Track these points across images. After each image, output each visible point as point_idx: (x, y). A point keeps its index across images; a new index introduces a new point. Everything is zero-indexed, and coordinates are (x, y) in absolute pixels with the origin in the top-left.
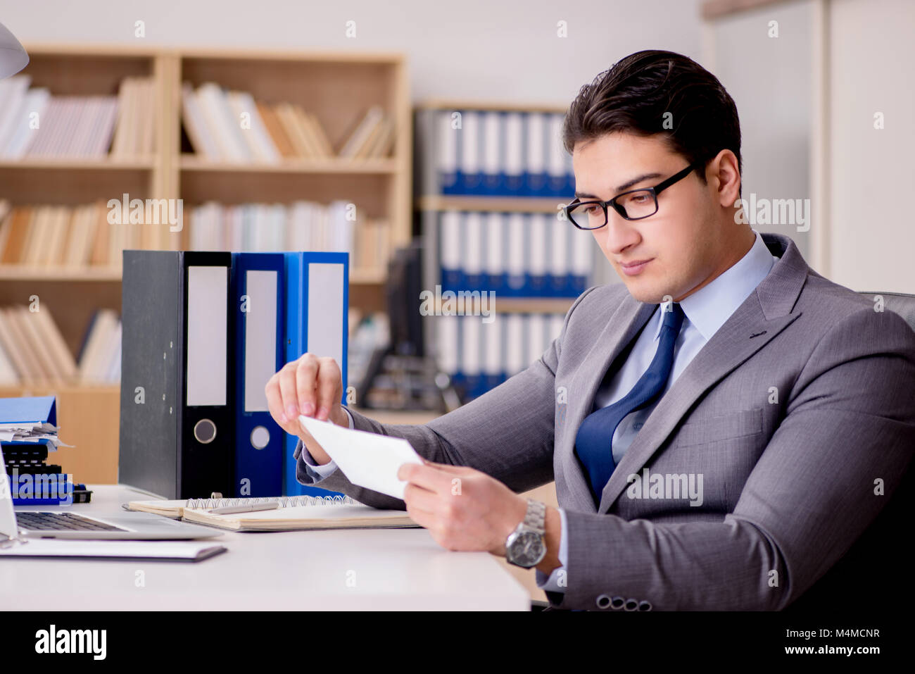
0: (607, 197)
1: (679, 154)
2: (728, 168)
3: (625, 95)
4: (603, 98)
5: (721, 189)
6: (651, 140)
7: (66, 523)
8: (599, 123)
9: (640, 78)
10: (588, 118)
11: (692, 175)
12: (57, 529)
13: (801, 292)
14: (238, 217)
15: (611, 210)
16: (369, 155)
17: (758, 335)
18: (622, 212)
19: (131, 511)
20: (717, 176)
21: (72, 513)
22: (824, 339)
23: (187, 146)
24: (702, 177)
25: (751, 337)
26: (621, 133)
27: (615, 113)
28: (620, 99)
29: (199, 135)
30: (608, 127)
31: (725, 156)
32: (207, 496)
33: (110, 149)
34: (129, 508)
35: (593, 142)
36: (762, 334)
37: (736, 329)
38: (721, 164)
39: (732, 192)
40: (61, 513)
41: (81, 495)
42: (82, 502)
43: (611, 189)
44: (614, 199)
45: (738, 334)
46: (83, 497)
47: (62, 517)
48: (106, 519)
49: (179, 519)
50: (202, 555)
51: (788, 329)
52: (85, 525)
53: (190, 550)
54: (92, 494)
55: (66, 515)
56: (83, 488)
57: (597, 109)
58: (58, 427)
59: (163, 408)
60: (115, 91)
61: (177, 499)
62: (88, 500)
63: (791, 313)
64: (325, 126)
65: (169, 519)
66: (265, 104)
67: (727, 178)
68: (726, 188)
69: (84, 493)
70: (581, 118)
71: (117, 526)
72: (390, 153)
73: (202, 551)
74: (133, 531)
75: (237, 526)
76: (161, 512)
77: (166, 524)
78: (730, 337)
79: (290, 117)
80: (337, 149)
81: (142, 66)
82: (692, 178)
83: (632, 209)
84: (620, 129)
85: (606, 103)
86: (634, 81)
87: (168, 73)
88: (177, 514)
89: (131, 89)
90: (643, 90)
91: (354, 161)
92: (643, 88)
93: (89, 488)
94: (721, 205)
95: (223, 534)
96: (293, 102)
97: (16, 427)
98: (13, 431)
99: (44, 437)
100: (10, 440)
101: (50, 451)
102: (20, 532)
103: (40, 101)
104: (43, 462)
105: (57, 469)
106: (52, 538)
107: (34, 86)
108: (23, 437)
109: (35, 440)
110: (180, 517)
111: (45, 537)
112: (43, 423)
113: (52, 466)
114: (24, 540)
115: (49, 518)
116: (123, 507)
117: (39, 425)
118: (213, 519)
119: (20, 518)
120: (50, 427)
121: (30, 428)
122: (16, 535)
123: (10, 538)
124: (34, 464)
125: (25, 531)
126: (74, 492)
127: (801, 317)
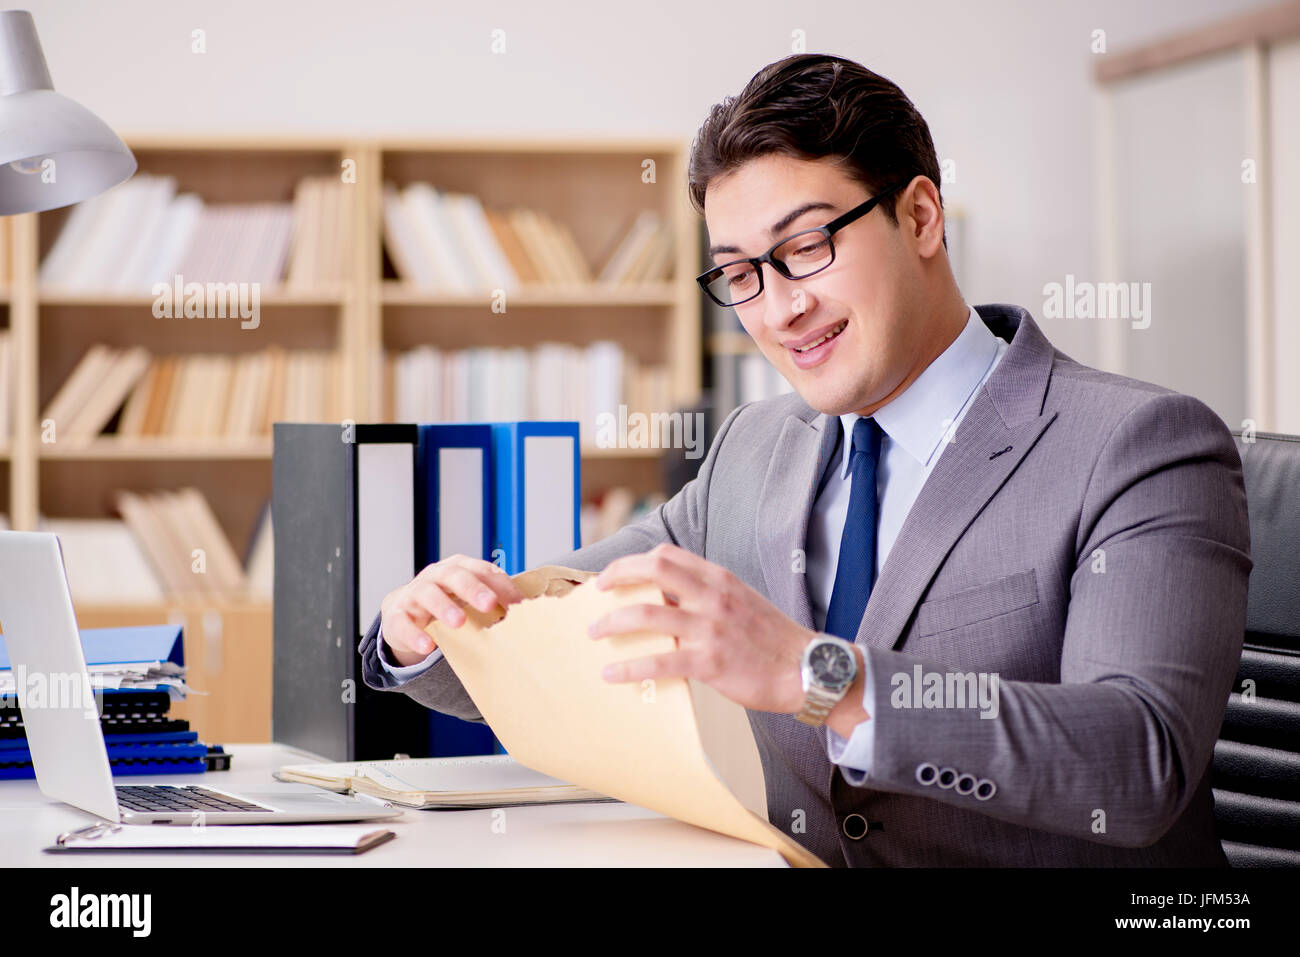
1: (858, 183)
2: (925, 201)
3: (778, 106)
5: (918, 232)
6: (817, 164)
7: (187, 801)
8: (741, 142)
9: (797, 85)
10: (726, 137)
11: (877, 211)
12: (176, 810)
13: (1049, 381)
14: (462, 366)
15: (767, 268)
16: (640, 279)
17: (1000, 454)
18: (782, 269)
19: (283, 781)
20: (911, 215)
21: (200, 786)
23: (389, 271)
24: (891, 213)
25: (991, 458)
26: (774, 154)
27: (765, 127)
28: (768, 111)
29: (406, 256)
31: (921, 185)
32: (391, 757)
33: (284, 275)
34: (281, 777)
35: (733, 173)
36: (1006, 450)
37: (966, 448)
38: (915, 196)
39: (933, 237)
40: (184, 786)
41: (218, 761)
42: (219, 770)
43: (763, 231)
44: (771, 253)
45: (971, 454)
46: (220, 763)
47: (185, 793)
48: (244, 794)
49: (345, 792)
50: (363, 843)
51: (1043, 438)
52: (214, 803)
53: (349, 837)
54: (232, 759)
55: (191, 789)
56: (219, 750)
57: (738, 125)
58: (186, 668)
59: (328, 639)
60: (288, 197)
61: (348, 760)
62: (226, 766)
63: (1041, 414)
64: (581, 241)
65: (332, 793)
66: (496, 209)
67: (924, 217)
68: (925, 230)
69: (221, 758)
70: (715, 138)
71: (258, 804)
72: (670, 275)
73: (363, 839)
74: (280, 811)
75: (421, 802)
76: (323, 784)
77: (326, 800)
78: (961, 461)
79: (532, 229)
80: (596, 270)
81: (325, 163)
82: (877, 215)
83: (796, 265)
84: (772, 151)
85: (750, 116)
86: (787, 90)
87: (357, 173)
88: (342, 786)
89: (313, 195)
90: (801, 102)
91: (621, 287)
92: (801, 99)
93: (228, 750)
94: (921, 257)
95: (403, 813)
96: (533, 206)
97: (124, 668)
98: (121, 674)
99: (163, 681)
100: (117, 688)
101: (174, 701)
102: (122, 815)
103: (188, 214)
104: (164, 716)
105: (183, 725)
106: (166, 822)
107: (181, 190)
108: (135, 681)
109: (151, 686)
110: (347, 790)
111: (156, 822)
112: (162, 662)
113: (177, 721)
114: (118, 826)
115: (167, 795)
116: (274, 776)
117: (157, 666)
118: (389, 792)
119: (123, 795)
120: (173, 667)
121: (143, 669)
122: (117, 819)
123: (98, 824)
124: (152, 719)
125: (129, 814)
126: (208, 755)
127: (1059, 418)
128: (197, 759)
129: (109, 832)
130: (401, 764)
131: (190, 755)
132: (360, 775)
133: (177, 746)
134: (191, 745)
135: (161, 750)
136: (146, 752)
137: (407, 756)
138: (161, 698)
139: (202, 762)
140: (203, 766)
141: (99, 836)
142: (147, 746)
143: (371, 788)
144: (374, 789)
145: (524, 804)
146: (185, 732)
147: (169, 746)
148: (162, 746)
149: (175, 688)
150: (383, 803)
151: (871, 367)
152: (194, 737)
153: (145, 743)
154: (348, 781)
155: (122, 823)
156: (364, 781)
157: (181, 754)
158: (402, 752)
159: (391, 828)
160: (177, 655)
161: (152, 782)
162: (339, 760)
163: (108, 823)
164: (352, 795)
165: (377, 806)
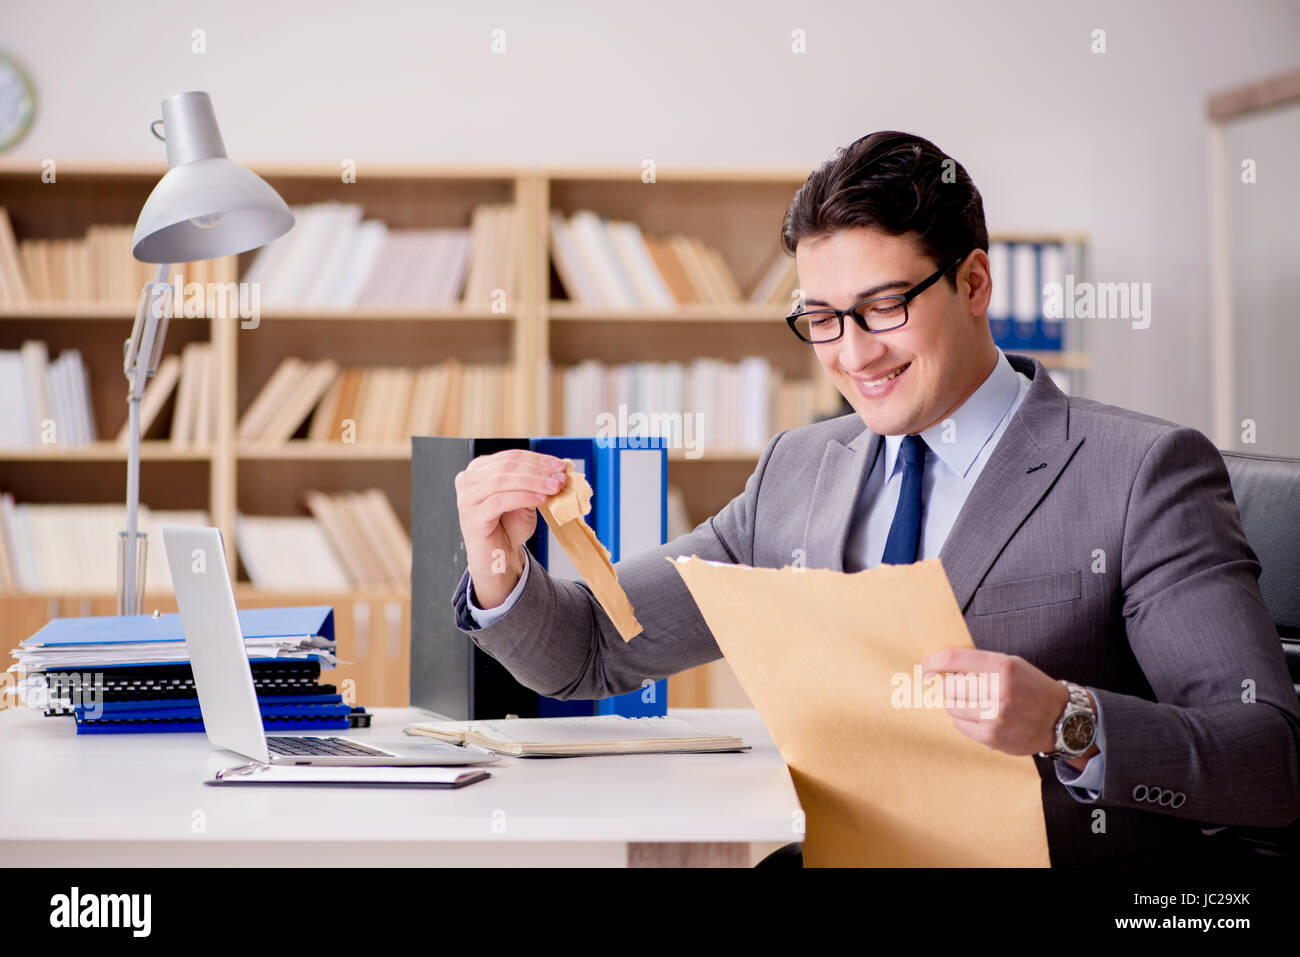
0: (845, 304)
1: (927, 257)
2: (979, 269)
3: (866, 185)
4: (842, 188)
5: (972, 295)
6: (900, 239)
7: (327, 748)
8: (838, 217)
9: (883, 164)
10: (825, 210)
11: (942, 281)
12: (315, 754)
14: (623, 377)
15: (848, 321)
16: (786, 299)
17: (1036, 469)
18: (862, 322)
19: (412, 735)
20: (967, 283)
21: (341, 738)
22: (1138, 478)
23: (558, 290)
24: (952, 281)
25: (1029, 472)
27: (857, 206)
28: (857, 190)
29: (573, 276)
30: (847, 222)
31: (975, 257)
32: (503, 717)
33: (461, 295)
34: (411, 732)
35: (828, 237)
36: (1041, 467)
37: (1006, 462)
38: (972, 266)
39: (983, 298)
40: (327, 738)
41: (360, 720)
42: (361, 727)
43: (850, 296)
44: (853, 308)
45: (1010, 468)
46: (361, 722)
47: (327, 743)
48: (375, 744)
49: (460, 744)
50: (462, 780)
51: (1075, 459)
52: (348, 750)
53: (450, 776)
54: (372, 718)
55: (332, 740)
56: (362, 710)
57: (836, 201)
58: (336, 641)
60: (466, 222)
61: (469, 719)
62: (367, 724)
63: (1068, 439)
64: (730, 262)
65: (449, 745)
66: (655, 234)
67: (978, 283)
68: (978, 293)
69: (363, 717)
70: (815, 210)
71: (384, 751)
73: (462, 777)
74: (400, 756)
75: (519, 751)
76: (442, 737)
77: (441, 749)
78: (1003, 472)
79: (689, 253)
80: (746, 292)
81: (500, 190)
83: (875, 321)
84: (863, 225)
85: (846, 194)
86: (876, 168)
87: (532, 199)
88: (458, 739)
89: (486, 219)
90: (884, 179)
91: (768, 307)
92: (886, 177)
93: (368, 711)
94: (974, 316)
95: (501, 759)
96: (689, 233)
97: (281, 641)
98: (278, 645)
99: (313, 652)
100: (274, 656)
101: (324, 669)
102: (271, 758)
103: (374, 236)
104: (315, 681)
105: (331, 689)
106: (307, 764)
107: (367, 217)
108: (290, 652)
109: (303, 655)
110: (462, 742)
111: (298, 764)
112: (312, 636)
113: (326, 686)
114: (266, 766)
115: (310, 743)
116: (404, 731)
117: (308, 639)
118: (495, 743)
119: (274, 743)
120: (323, 641)
121: (297, 642)
122: (267, 761)
123: (251, 763)
124: (305, 683)
125: (277, 757)
126: (351, 715)
127: (1087, 442)
128: (343, 717)
129: (258, 770)
130: (512, 722)
131: (336, 714)
132: (473, 730)
133: (325, 706)
134: (337, 706)
135: (312, 710)
136: (299, 711)
137: (516, 716)
138: (312, 667)
139: (346, 719)
140: (348, 723)
141: (250, 773)
142: (300, 706)
143: (479, 740)
144: (483, 741)
145: (604, 754)
146: (332, 695)
147: (318, 706)
148: (313, 706)
149: (325, 658)
150: (487, 751)
151: (923, 402)
152: (339, 699)
153: (298, 703)
154: (463, 735)
155: (271, 764)
156: (476, 735)
157: (329, 713)
158: (512, 712)
159: (488, 770)
160: (327, 630)
161: (300, 735)
162: (462, 719)
163: (258, 763)
164: (465, 747)
165: (481, 754)
